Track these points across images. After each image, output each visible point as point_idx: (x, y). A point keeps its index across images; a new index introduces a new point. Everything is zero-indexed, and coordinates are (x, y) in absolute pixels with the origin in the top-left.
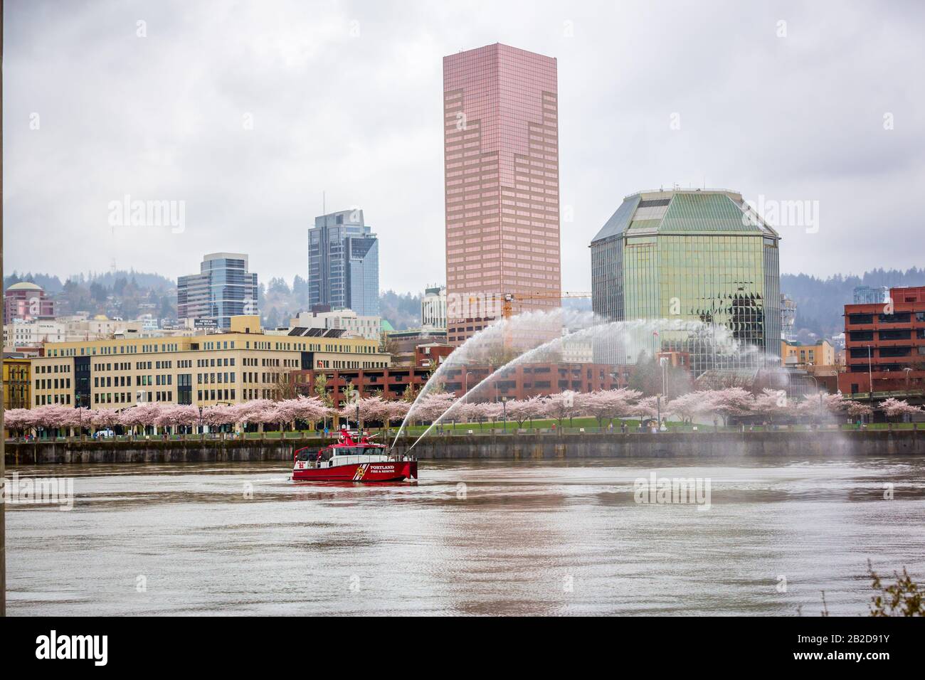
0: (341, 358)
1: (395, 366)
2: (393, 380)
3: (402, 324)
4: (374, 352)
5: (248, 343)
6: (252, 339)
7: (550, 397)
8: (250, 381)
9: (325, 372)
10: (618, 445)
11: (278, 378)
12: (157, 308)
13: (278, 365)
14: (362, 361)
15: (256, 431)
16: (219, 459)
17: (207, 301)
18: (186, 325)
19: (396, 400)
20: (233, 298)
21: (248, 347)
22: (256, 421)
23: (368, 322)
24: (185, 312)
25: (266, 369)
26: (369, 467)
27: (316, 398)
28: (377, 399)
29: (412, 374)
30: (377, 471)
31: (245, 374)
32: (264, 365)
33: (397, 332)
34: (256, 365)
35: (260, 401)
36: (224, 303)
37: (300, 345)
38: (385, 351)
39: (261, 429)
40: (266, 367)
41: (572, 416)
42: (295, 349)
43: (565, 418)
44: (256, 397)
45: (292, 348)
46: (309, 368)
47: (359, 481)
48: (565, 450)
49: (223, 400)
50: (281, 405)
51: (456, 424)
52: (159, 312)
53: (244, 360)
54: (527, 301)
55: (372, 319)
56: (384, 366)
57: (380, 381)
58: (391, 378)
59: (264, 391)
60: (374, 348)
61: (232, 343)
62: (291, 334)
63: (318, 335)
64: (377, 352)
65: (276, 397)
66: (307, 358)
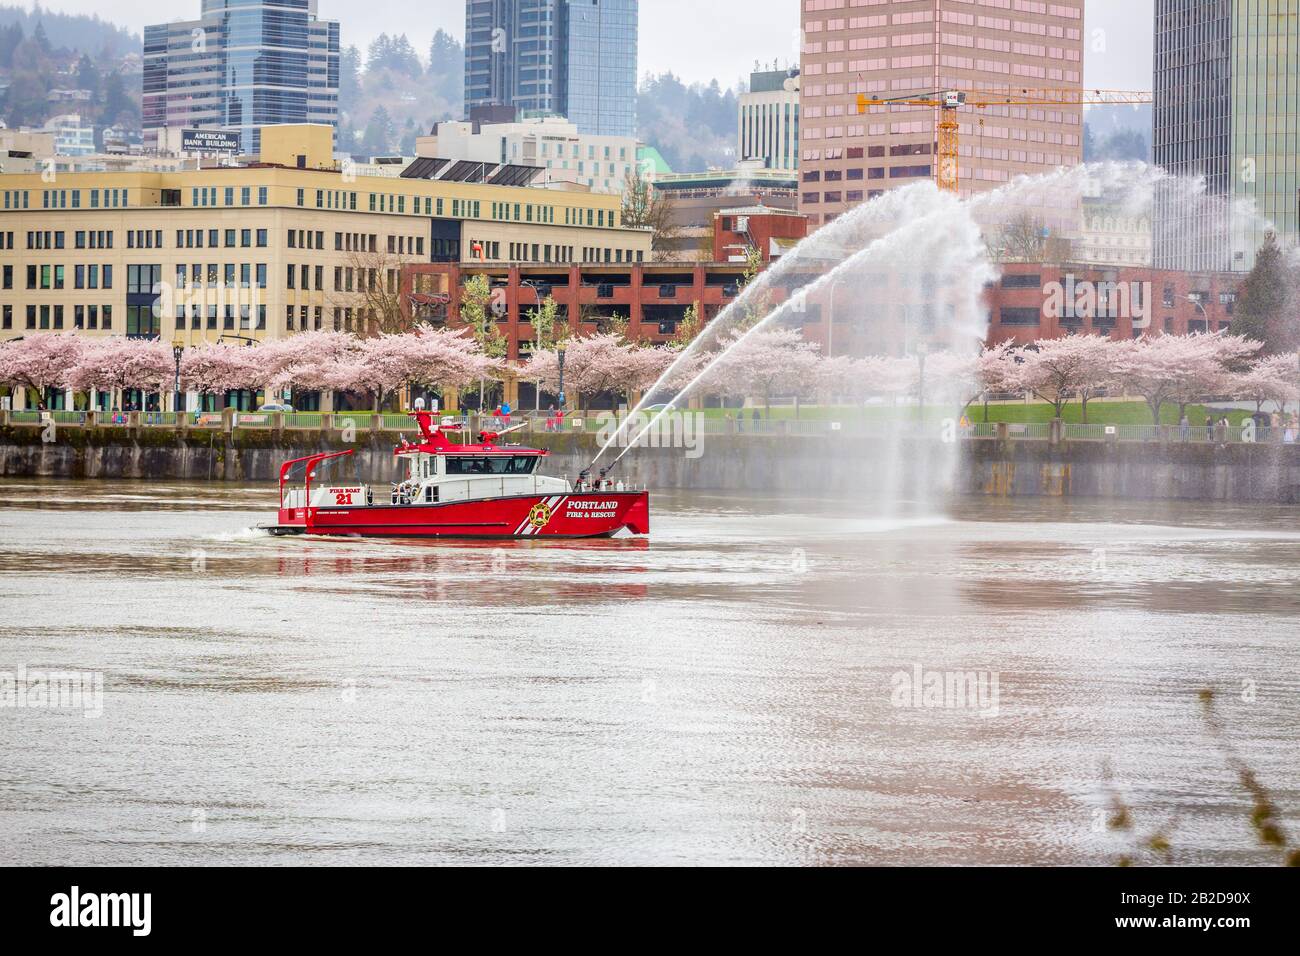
0: (529, 237)
1: (662, 259)
2: (654, 295)
3: (695, 155)
4: (611, 223)
5: (300, 192)
6: (311, 182)
7: (1036, 348)
8: (305, 286)
9: (487, 269)
10: (1200, 471)
11: (372, 281)
12: (95, 101)
13: (373, 248)
14: (580, 245)
15: (317, 408)
16: (220, 475)
17: (213, 88)
18: (161, 144)
19: (657, 344)
20: (278, 81)
21: (300, 202)
22: (313, 385)
23: (607, 150)
24: (162, 112)
25: (342, 259)
26: (566, 503)
27: (460, 332)
28: (609, 340)
29: (699, 279)
30: (580, 515)
31: (291, 268)
32: (338, 247)
33: (678, 178)
34: (320, 246)
35: (325, 337)
36: (256, 92)
37: (428, 201)
38: (638, 223)
39: (327, 403)
40: (343, 254)
41: (1086, 395)
42: (417, 210)
43: (1071, 401)
44: (318, 325)
45: (409, 209)
46: (446, 259)
47: (531, 537)
48: (1065, 479)
49: (236, 331)
50: (375, 346)
51: (801, 406)
52: (99, 111)
53: (291, 233)
54: (997, 110)
55: (615, 142)
56: (634, 259)
57: (620, 294)
58: (648, 288)
59: (337, 312)
60: (611, 214)
61: (263, 191)
62: (408, 174)
63: (473, 179)
64: (617, 224)
65: (366, 328)
66: (446, 234)
